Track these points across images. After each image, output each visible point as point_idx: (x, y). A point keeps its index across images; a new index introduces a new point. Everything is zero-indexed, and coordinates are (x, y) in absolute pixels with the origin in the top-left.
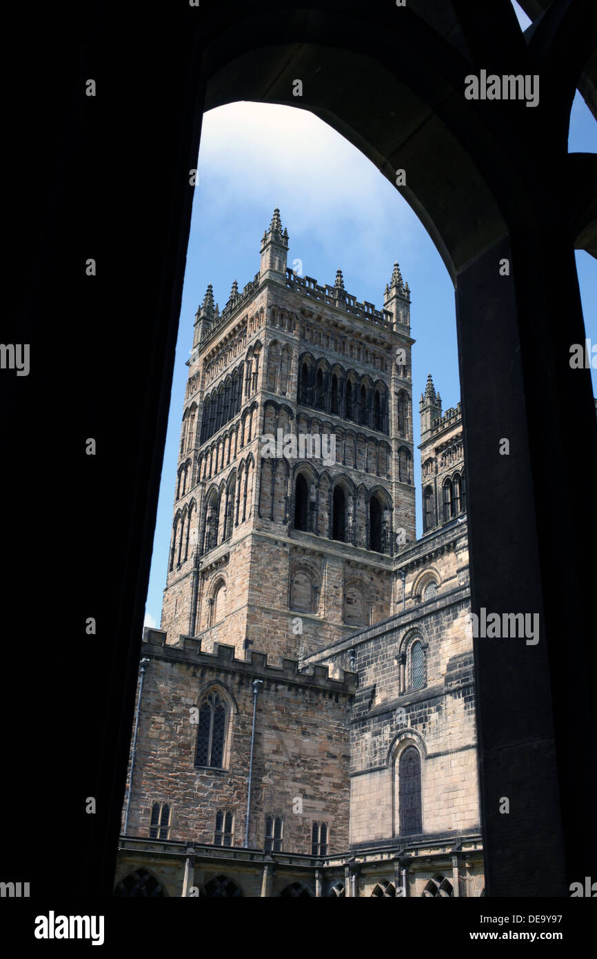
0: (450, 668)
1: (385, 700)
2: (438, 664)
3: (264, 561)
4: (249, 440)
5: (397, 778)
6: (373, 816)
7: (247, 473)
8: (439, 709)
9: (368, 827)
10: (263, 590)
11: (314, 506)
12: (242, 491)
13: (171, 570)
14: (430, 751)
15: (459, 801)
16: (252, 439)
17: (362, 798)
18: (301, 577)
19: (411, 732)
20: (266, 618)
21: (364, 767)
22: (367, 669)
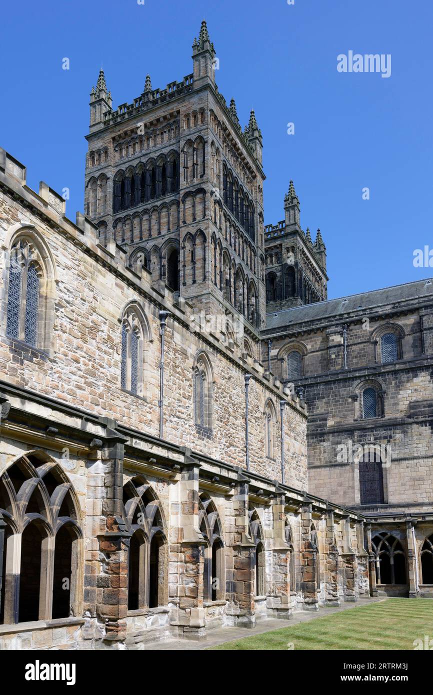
0: (410, 408)
1: (338, 423)
2: (396, 404)
6: (334, 492)
8: (404, 432)
14: (394, 457)
17: (321, 481)
21: (323, 463)
22: (317, 402)
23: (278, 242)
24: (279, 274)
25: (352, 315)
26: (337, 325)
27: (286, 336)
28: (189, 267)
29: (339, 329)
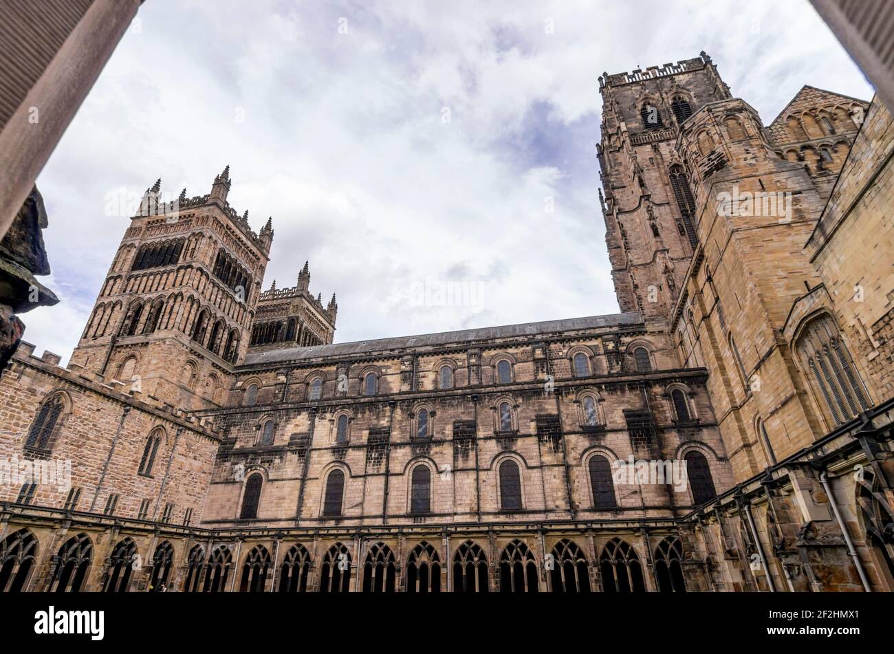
0: (291, 438)
1: (242, 447)
2: (283, 435)
3: (174, 355)
4: (181, 284)
5: (244, 488)
6: (223, 507)
7: (175, 302)
8: (281, 458)
9: (218, 513)
10: (170, 370)
11: (204, 330)
12: (168, 311)
13: (85, 337)
14: (270, 478)
15: (284, 505)
16: (183, 284)
17: (216, 497)
18: (188, 367)
19: (260, 466)
20: (167, 386)
21: (222, 480)
22: (232, 429)
23: (289, 301)
24: (285, 323)
25: (297, 362)
26: (285, 368)
27: (250, 372)
28: (166, 317)
29: (285, 371)
